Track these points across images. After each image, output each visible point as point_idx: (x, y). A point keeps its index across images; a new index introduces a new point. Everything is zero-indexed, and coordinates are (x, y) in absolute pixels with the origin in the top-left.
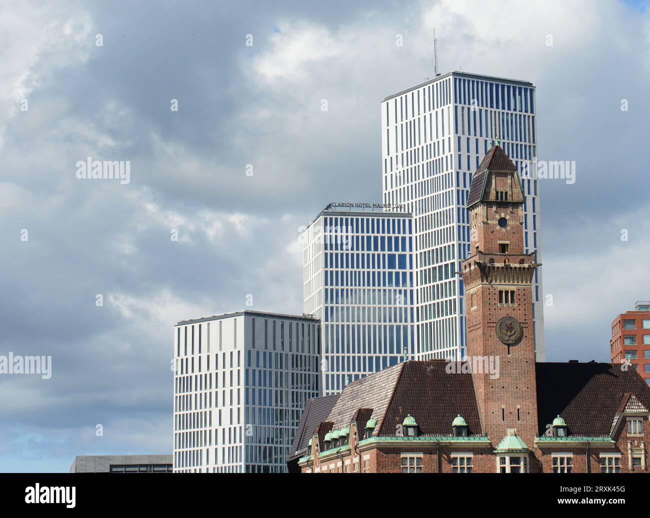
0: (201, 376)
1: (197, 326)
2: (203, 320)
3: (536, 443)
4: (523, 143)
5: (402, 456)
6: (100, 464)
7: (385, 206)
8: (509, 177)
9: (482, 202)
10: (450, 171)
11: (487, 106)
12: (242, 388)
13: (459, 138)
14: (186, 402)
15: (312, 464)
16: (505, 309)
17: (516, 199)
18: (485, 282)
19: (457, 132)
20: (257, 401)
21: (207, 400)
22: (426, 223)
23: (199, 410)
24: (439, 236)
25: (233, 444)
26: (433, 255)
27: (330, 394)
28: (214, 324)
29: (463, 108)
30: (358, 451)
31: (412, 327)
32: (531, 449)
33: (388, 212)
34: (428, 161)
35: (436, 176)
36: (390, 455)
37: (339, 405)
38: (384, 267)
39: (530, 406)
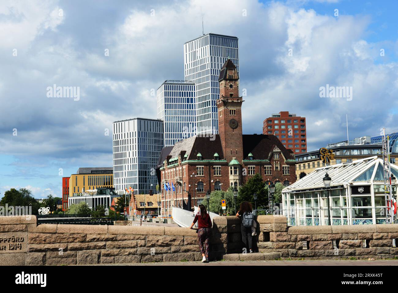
0: (122, 140)
1: (120, 123)
2: (123, 121)
3: (243, 162)
4: (234, 59)
5: (197, 167)
6: (88, 170)
7: (186, 81)
8: (233, 70)
9: (224, 79)
10: (208, 69)
11: (221, 46)
12: (137, 144)
13: (212, 57)
14: (117, 149)
15: (165, 170)
16: (231, 116)
17: (236, 78)
18: (225, 107)
19: (211, 55)
20: (142, 149)
21: (125, 148)
22: (200, 87)
23: (122, 152)
24: (205, 92)
25: (134, 163)
26: (202, 98)
27: (167, 147)
28: (127, 122)
29: (213, 46)
30: (181, 165)
31: (195, 123)
32: (241, 164)
33: (186, 83)
34: (201, 65)
35: (203, 70)
36: (193, 167)
37: (174, 149)
38: (185, 103)
39: (240, 150)
